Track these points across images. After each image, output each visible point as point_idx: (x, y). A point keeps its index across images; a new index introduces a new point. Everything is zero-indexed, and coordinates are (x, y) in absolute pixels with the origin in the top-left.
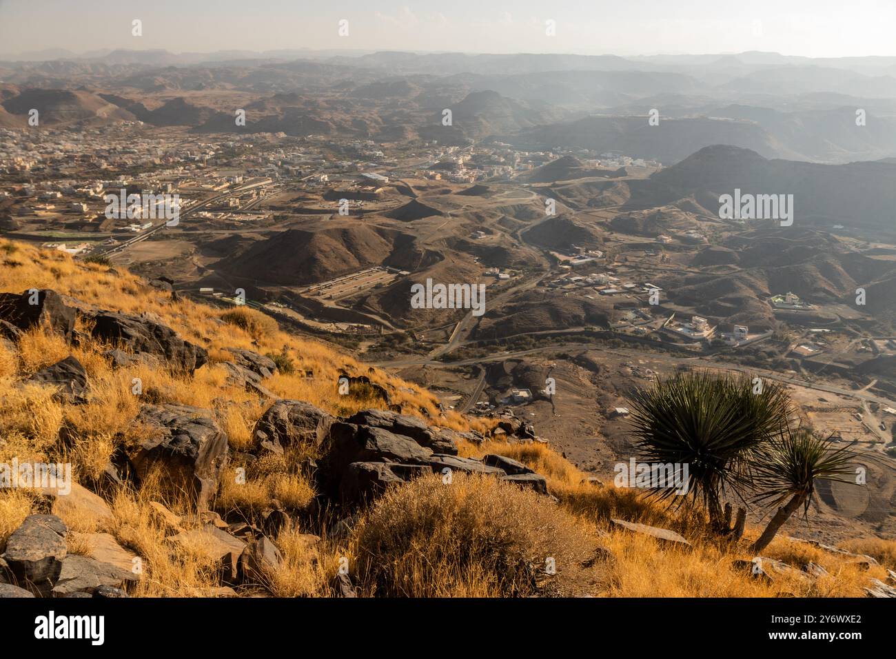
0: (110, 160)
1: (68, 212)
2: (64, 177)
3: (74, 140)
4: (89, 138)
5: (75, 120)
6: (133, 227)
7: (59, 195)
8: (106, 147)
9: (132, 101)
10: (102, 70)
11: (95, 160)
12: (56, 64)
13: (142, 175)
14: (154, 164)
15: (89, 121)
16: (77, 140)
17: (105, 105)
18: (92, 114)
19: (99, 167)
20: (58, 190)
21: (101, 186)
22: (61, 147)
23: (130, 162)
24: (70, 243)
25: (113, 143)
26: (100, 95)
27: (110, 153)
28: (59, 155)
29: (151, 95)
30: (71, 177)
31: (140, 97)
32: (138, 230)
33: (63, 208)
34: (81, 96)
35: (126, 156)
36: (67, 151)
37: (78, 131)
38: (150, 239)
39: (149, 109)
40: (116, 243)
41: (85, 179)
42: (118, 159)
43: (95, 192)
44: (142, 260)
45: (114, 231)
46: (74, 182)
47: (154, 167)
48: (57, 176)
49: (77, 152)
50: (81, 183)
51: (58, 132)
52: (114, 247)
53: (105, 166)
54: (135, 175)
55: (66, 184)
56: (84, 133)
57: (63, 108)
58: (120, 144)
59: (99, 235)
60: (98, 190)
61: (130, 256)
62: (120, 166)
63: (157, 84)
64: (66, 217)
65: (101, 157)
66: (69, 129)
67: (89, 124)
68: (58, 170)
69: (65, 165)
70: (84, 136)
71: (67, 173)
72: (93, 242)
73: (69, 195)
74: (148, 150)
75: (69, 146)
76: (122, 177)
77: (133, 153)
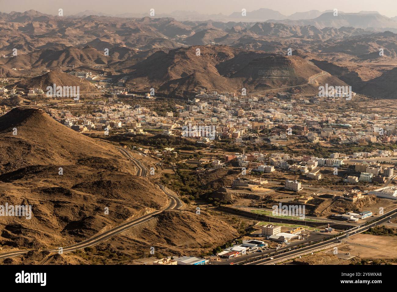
0: (324, 134)
1: (281, 189)
2: (275, 148)
3: (283, 108)
4: (299, 107)
5: (285, 87)
6: (352, 216)
7: (273, 169)
8: (316, 119)
9: (345, 69)
10: (312, 33)
11: (307, 133)
12: (267, 26)
13: (358, 154)
14: (370, 142)
15: (299, 88)
16: (286, 109)
17: (317, 72)
18: (304, 81)
19: (310, 141)
20: (272, 164)
21: (316, 163)
22: (271, 116)
23: (344, 139)
24: (284, 225)
25: (324, 114)
26: (313, 61)
27: (322, 126)
28: (269, 124)
29: (365, 63)
30: (281, 149)
31: (354, 64)
32: (357, 220)
33: (277, 184)
34: (296, 62)
35: (339, 131)
36: (276, 121)
37: (287, 99)
38: (370, 231)
39: (364, 79)
40: (334, 232)
41: (297, 154)
42: (331, 133)
43: (310, 170)
44: (362, 256)
45: (330, 217)
46: (287, 156)
47: (369, 147)
48: (268, 147)
49: (287, 123)
50: (294, 158)
51: (267, 99)
52: (331, 237)
53: (316, 140)
54: (349, 153)
55: (279, 157)
56: (293, 101)
57: (275, 74)
58: (331, 116)
59: (314, 220)
60: (313, 168)
61: (349, 249)
62: (332, 141)
63: (372, 51)
64: (280, 195)
65: (313, 130)
66: (279, 96)
67: (300, 92)
68: (269, 141)
69: (277, 136)
70: (294, 104)
71: (278, 145)
72: (308, 228)
73: (283, 170)
74: (363, 126)
75: (279, 115)
76: (336, 155)
77: (347, 128)
